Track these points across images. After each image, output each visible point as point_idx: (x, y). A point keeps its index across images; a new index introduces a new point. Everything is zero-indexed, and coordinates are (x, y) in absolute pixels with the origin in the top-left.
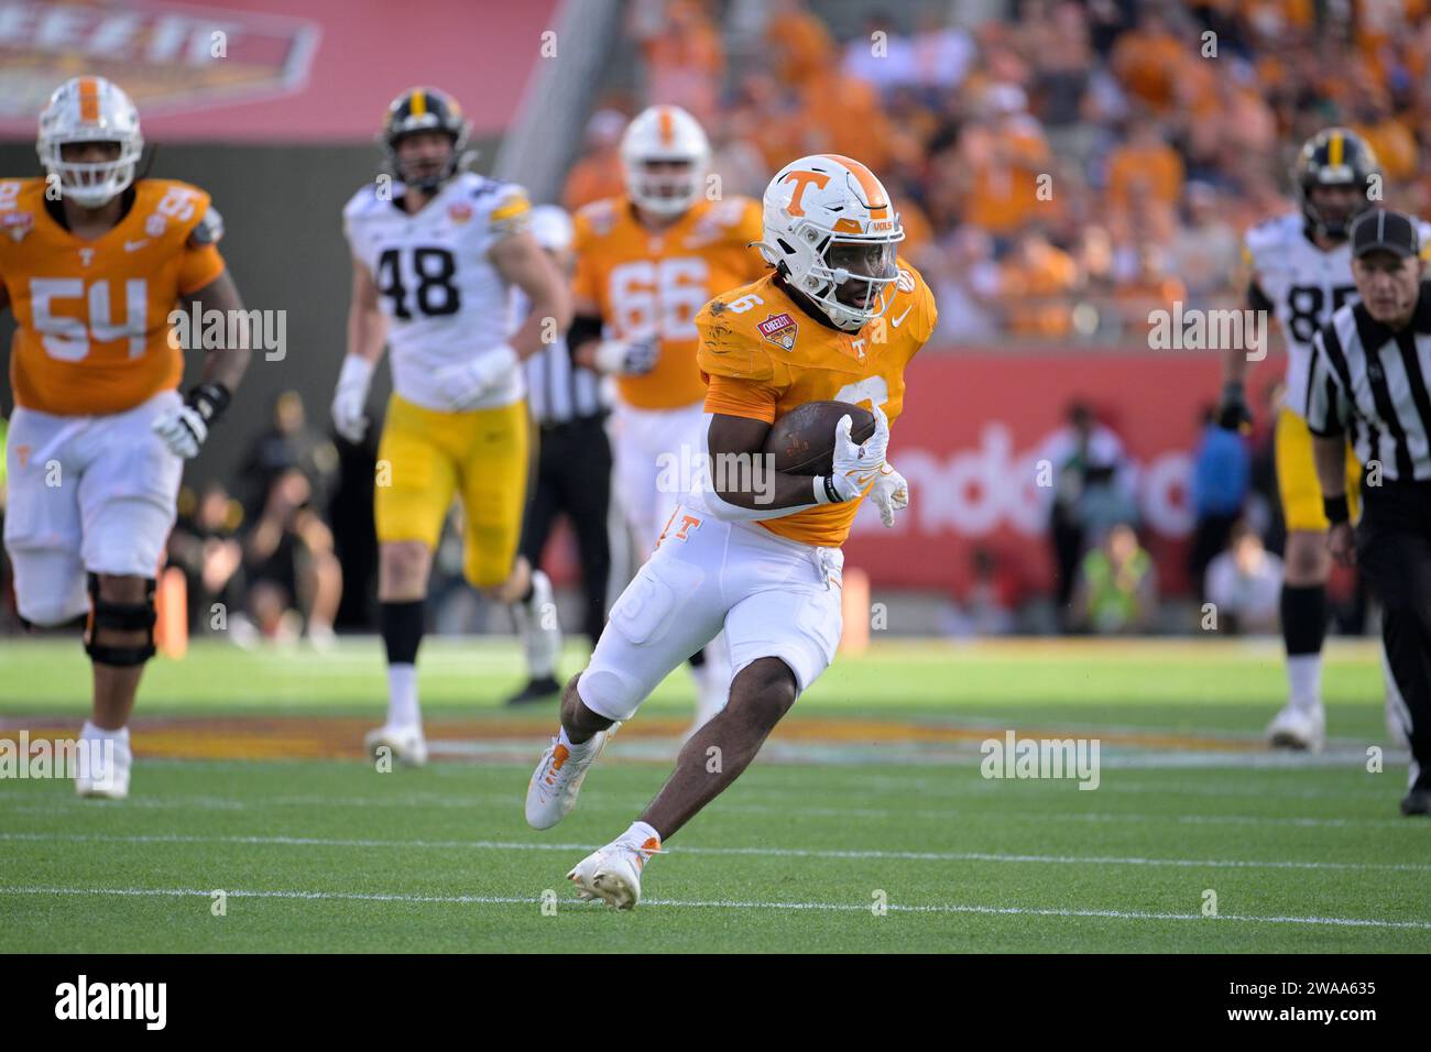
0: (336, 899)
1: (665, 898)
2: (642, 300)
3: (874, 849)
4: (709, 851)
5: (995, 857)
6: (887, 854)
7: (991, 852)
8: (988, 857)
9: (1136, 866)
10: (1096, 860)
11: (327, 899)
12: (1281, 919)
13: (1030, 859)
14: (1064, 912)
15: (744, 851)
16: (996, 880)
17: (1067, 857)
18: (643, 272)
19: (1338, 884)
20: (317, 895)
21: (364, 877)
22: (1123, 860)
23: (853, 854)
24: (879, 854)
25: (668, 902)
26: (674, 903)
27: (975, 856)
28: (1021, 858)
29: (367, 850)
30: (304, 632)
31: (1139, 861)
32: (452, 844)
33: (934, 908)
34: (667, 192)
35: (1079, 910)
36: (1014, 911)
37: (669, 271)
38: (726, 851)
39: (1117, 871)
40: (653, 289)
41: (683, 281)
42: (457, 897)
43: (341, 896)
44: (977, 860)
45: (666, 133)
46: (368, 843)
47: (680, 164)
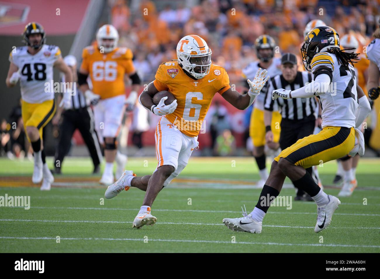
0: (34, 221)
1: (115, 221)
2: (100, 71)
3: (166, 209)
4: (126, 209)
5: (196, 211)
6: (169, 210)
7: (195, 209)
8: (194, 211)
9: (230, 213)
10: (220, 211)
11: (32, 221)
12: (265, 226)
13: (204, 211)
14: (213, 224)
15: (134, 209)
16: (196, 216)
17: (213, 211)
18: (101, 64)
19: (279, 217)
20: (29, 220)
21: (40, 216)
22: (227, 212)
23: (161, 210)
24: (167, 210)
25: (115, 222)
26: (117, 222)
27: (191, 211)
28: (202, 211)
29: (41, 209)
30: (26, 155)
31: (231, 212)
32: (63, 208)
33: (181, 223)
34: (108, 46)
35: (216, 224)
36: (200, 224)
37: (108, 64)
38: (130, 209)
39: (226, 214)
40: (103, 68)
41: (111, 67)
42: (64, 221)
43: (35, 221)
44: (191, 212)
45: (108, 32)
46: (42, 208)
47: (111, 40)
